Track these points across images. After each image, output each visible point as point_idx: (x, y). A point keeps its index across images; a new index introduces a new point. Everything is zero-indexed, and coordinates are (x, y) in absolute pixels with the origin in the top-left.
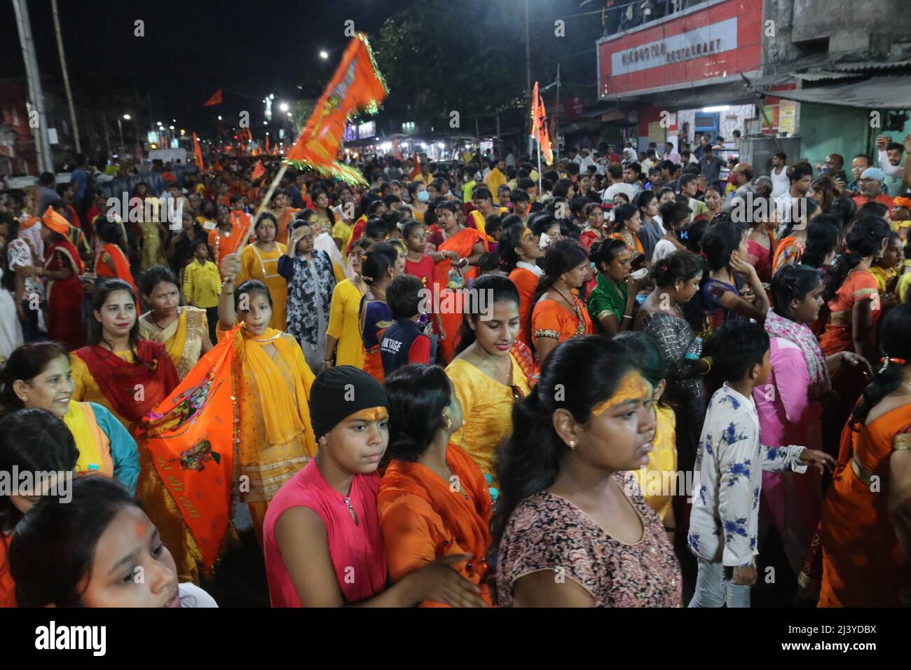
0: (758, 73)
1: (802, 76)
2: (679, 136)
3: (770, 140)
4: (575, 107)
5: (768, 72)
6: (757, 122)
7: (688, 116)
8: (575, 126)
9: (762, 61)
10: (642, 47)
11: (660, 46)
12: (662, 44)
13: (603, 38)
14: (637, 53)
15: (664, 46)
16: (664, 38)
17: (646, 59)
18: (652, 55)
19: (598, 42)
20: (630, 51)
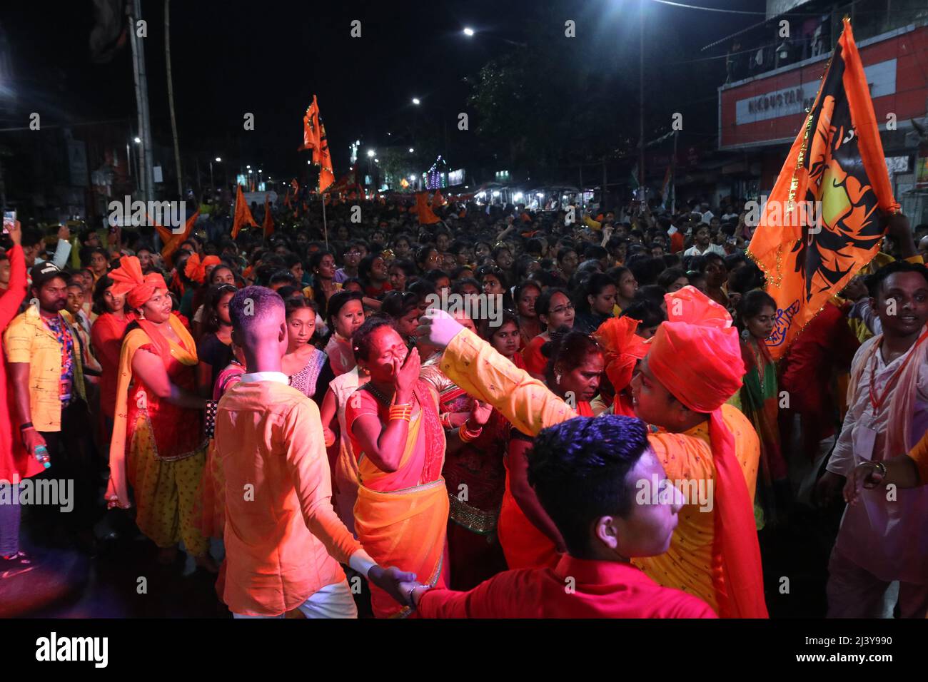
4: (689, 158)
6: (910, 176)
8: (690, 178)
10: (774, 94)
11: (795, 92)
12: (798, 90)
13: (726, 85)
14: (766, 100)
15: (800, 93)
16: (801, 84)
17: (778, 106)
18: (786, 102)
19: (720, 89)
20: (758, 98)
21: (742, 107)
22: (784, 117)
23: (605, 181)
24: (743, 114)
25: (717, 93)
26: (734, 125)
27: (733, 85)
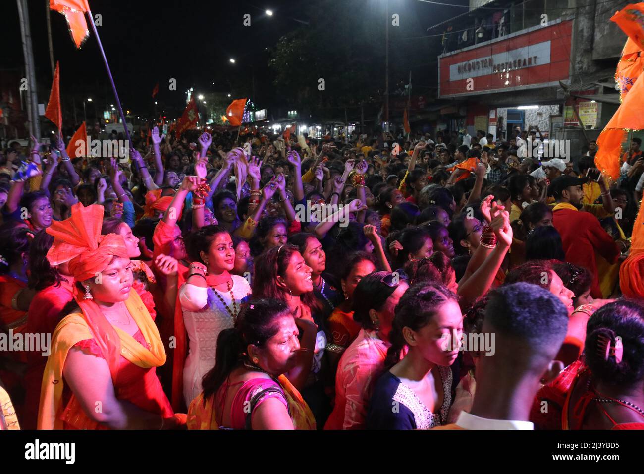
0: (567, 82)
1: (603, 84)
2: (497, 126)
3: (579, 131)
4: (419, 103)
5: (575, 81)
6: (560, 118)
7: (503, 112)
8: (419, 117)
9: (571, 73)
10: (474, 61)
11: (488, 61)
12: (490, 59)
13: (443, 54)
14: (469, 65)
15: (491, 61)
16: (492, 54)
17: (477, 70)
18: (482, 67)
19: (439, 57)
20: (464, 63)
21: (453, 69)
22: (481, 77)
23: (362, 119)
24: (454, 75)
25: (438, 59)
26: (448, 81)
27: (448, 54)
